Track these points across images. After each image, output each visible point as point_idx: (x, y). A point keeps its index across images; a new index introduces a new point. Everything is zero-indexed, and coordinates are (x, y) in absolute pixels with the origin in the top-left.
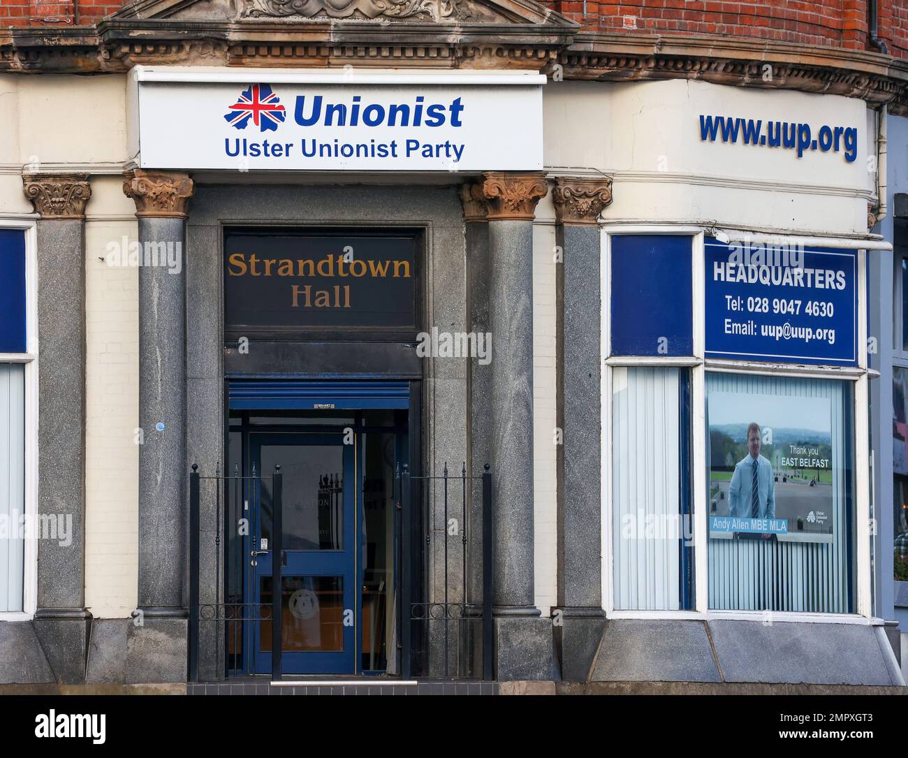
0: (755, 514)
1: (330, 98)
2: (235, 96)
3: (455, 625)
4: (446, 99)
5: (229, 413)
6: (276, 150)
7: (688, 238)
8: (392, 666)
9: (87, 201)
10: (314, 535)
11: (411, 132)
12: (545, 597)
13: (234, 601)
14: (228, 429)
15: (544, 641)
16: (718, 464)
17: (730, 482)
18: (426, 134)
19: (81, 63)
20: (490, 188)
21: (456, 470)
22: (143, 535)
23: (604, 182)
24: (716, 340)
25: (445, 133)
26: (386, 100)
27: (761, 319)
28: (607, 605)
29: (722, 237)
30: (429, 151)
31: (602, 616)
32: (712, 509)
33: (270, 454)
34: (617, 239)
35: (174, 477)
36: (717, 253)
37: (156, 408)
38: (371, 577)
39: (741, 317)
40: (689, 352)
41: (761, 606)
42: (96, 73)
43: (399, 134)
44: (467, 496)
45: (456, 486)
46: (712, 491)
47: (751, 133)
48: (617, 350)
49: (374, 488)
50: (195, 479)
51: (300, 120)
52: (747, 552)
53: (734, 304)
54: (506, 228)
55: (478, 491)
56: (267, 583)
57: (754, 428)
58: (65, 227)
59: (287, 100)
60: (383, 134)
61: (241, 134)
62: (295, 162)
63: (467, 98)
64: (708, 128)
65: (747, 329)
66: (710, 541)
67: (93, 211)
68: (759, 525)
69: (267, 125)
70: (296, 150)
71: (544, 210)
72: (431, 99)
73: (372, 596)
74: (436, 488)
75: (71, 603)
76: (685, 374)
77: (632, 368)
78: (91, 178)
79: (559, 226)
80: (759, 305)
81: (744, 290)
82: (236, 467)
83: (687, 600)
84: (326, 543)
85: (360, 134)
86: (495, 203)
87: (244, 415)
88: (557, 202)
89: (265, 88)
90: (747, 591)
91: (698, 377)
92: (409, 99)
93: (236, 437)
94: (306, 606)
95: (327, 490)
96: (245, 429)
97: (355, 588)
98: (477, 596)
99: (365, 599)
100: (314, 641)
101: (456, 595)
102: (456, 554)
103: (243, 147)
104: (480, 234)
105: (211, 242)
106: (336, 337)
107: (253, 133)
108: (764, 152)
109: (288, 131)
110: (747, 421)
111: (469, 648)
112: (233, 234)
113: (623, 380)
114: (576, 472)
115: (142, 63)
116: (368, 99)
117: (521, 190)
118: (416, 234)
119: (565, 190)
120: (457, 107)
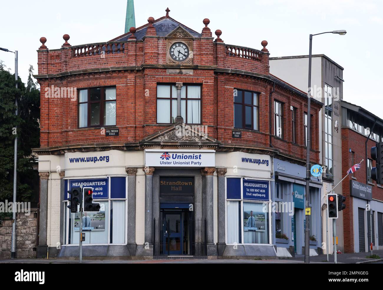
0: (252, 227)
1: (178, 154)
2: (162, 154)
3: (200, 247)
4: (198, 154)
5: (160, 209)
6: (169, 163)
7: (240, 179)
8: (189, 253)
9: (136, 172)
10: (175, 230)
11: (192, 160)
12: (216, 241)
13: (161, 241)
14: (160, 212)
15: (215, 249)
16: (245, 218)
17: (247, 221)
18: (195, 160)
19: (136, 149)
20: (206, 170)
21: (200, 219)
22: (145, 230)
23: (225, 169)
24: (245, 196)
25: (198, 160)
26: (188, 155)
27: (253, 193)
28: (226, 243)
29: (246, 178)
30: (195, 163)
31: (225, 244)
32: (244, 226)
33: (168, 216)
34: (228, 179)
35: (151, 220)
36: (245, 181)
37: (148, 208)
38: (185, 237)
39: (249, 192)
40: (240, 198)
41: (253, 243)
42: (138, 150)
43: (190, 160)
44: (202, 224)
45: (200, 222)
46: (244, 223)
47: (251, 161)
48: (228, 198)
49: (186, 222)
50: (154, 220)
51: (173, 158)
52: (251, 233)
53: (248, 190)
54: (209, 177)
55: (204, 222)
56: (167, 238)
57: (252, 212)
58: (132, 177)
59: (171, 155)
60: (187, 160)
61: (163, 160)
62: (172, 165)
63: (202, 154)
64: (243, 160)
65: (250, 194)
66: (244, 231)
67: (137, 174)
68: (252, 229)
69: (167, 159)
70: (172, 163)
71: (215, 174)
72: (196, 154)
73: (185, 241)
74: (197, 222)
75: (133, 242)
76: (240, 202)
77: (230, 201)
78: (137, 168)
79: (218, 176)
80: (252, 190)
81: (250, 188)
82: (162, 218)
83: (240, 241)
84: (177, 232)
85: (183, 160)
86: (207, 172)
87: (163, 209)
88: (217, 172)
89: (167, 153)
90: (251, 240)
91: (242, 202)
92: (192, 154)
93: (162, 213)
94: (174, 243)
95: (177, 222)
96: (163, 211)
97: (182, 240)
98: (204, 241)
99: (184, 241)
100: (175, 249)
101: (200, 241)
102: (200, 233)
103: (163, 163)
104: (204, 178)
105: (157, 179)
106: (179, 196)
107: (165, 160)
108: (253, 164)
109: (171, 160)
110: (250, 210)
111: (202, 250)
112: (161, 178)
113: (229, 203)
114: (221, 219)
115: (146, 148)
116: (184, 154)
117: (211, 170)
118: (193, 178)
119: (219, 170)
120: (200, 156)
